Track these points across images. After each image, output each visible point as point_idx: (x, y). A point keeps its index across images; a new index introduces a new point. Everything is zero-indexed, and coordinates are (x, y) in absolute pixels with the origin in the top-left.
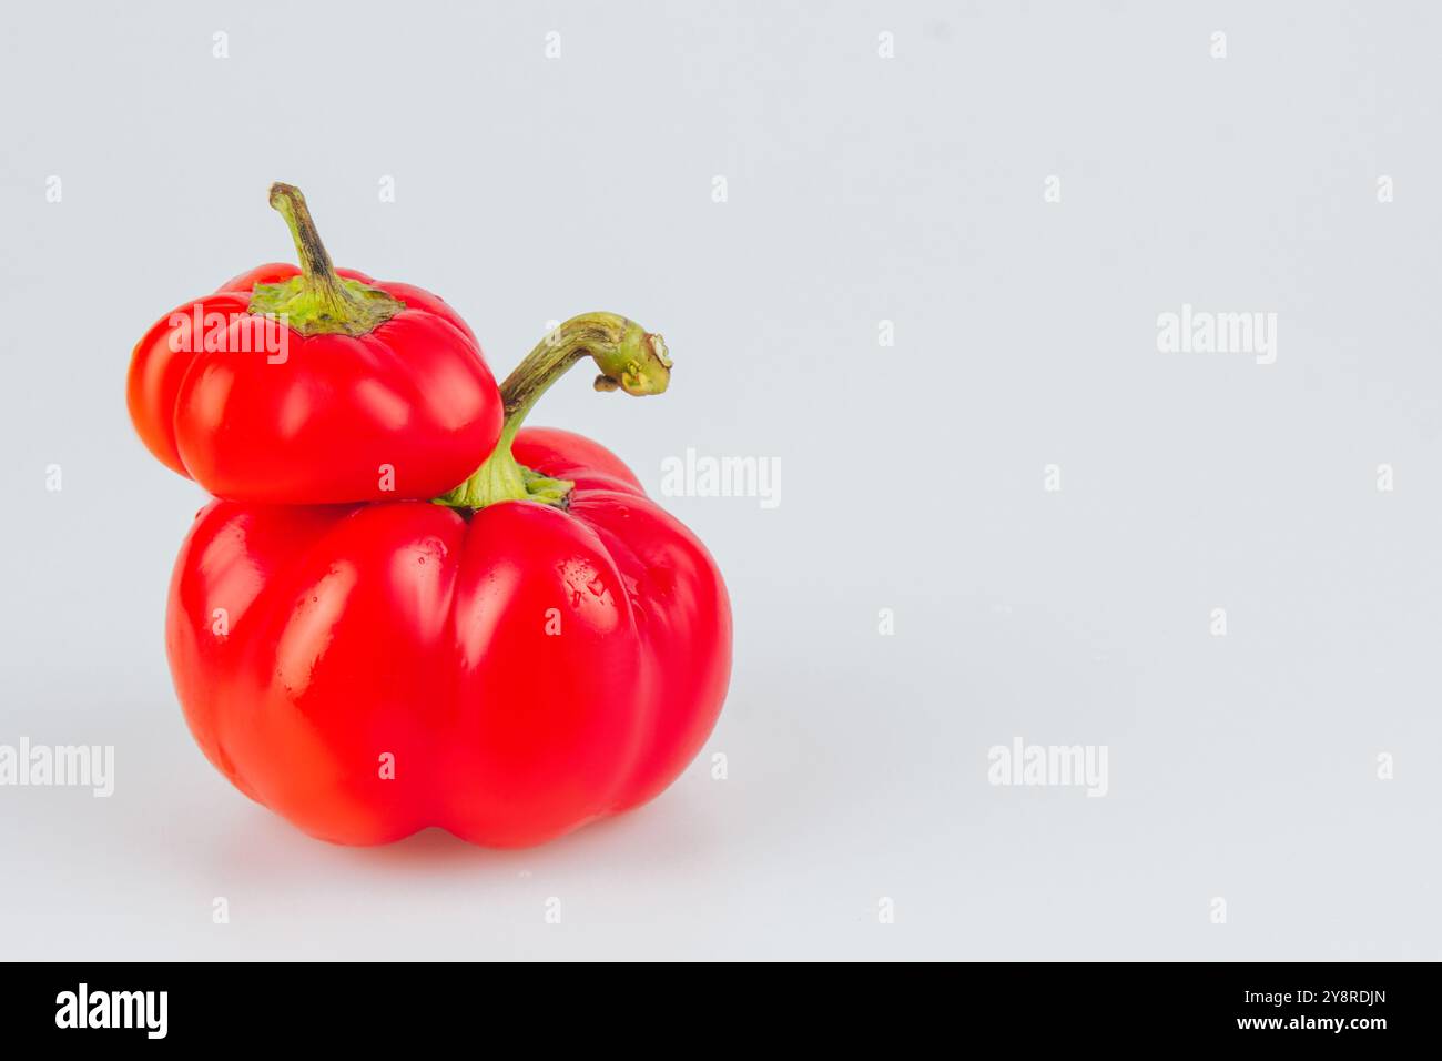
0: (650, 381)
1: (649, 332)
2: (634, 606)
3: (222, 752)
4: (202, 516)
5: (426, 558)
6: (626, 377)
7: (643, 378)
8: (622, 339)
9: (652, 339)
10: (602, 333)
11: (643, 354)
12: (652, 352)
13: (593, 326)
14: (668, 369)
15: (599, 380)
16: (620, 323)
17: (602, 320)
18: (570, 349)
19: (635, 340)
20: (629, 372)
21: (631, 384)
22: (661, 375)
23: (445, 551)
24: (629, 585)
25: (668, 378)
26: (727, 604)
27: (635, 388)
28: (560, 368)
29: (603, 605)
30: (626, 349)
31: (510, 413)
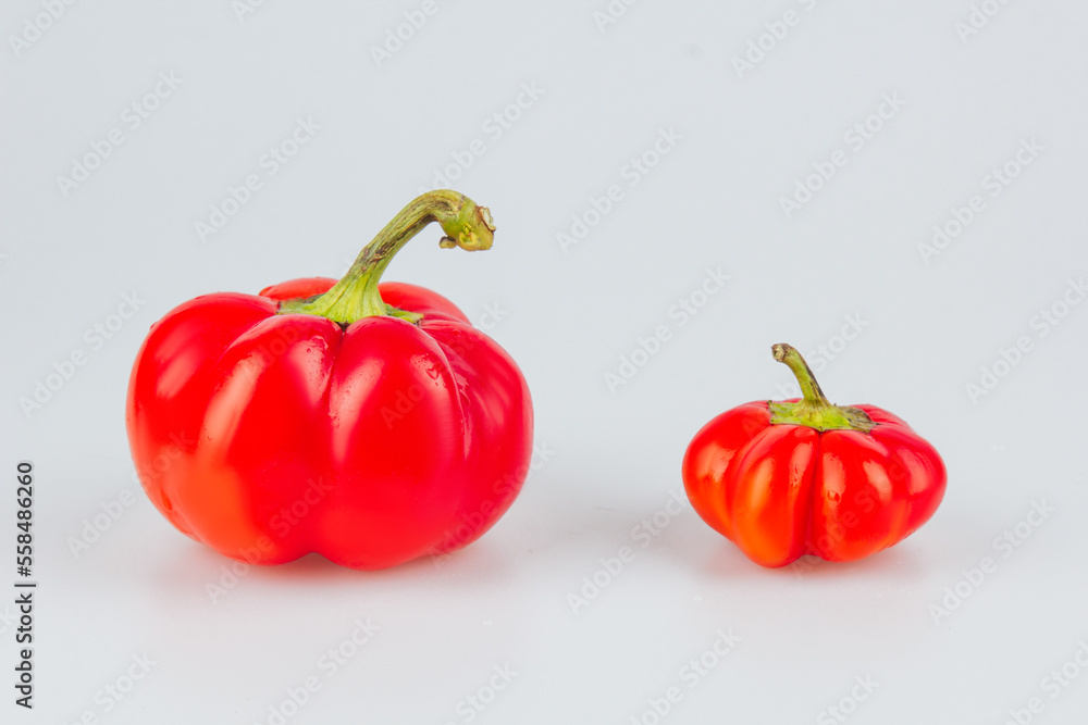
0: (479, 239)
1: (479, 205)
2: (461, 394)
3: (163, 493)
4: (155, 328)
5: (312, 349)
6: (462, 236)
7: (474, 236)
8: (460, 208)
9: (482, 210)
10: (446, 204)
11: (475, 220)
12: (481, 219)
13: (439, 199)
14: (492, 231)
15: (443, 239)
16: (458, 197)
17: (446, 195)
18: (422, 214)
19: (470, 210)
20: (464, 232)
21: (465, 240)
22: (487, 236)
23: (326, 346)
24: (459, 380)
25: (492, 238)
26: (530, 402)
27: (469, 244)
28: (415, 228)
29: (437, 386)
30: (462, 216)
31: (378, 260)
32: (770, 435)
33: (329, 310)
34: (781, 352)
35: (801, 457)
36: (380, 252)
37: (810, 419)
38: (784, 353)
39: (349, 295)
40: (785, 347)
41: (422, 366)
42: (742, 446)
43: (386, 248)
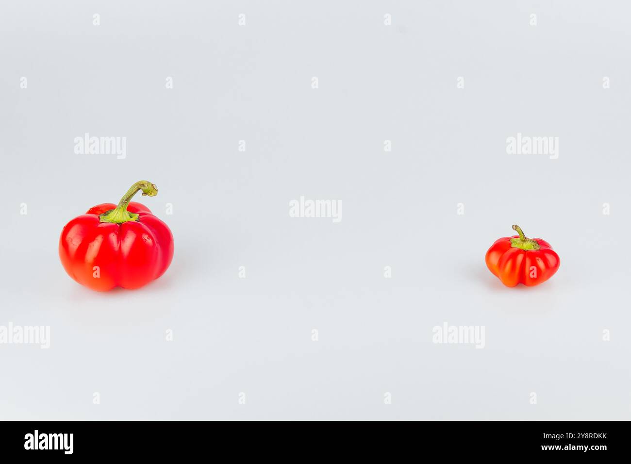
0: (154, 193)
1: (153, 184)
5: (114, 235)
6: (149, 193)
7: (152, 193)
8: (147, 186)
10: (143, 185)
11: (152, 188)
12: (154, 188)
13: (141, 183)
14: (157, 191)
15: (143, 194)
16: (147, 183)
17: (143, 182)
18: (137, 188)
19: (150, 186)
25: (157, 193)
27: (151, 195)
28: (135, 192)
29: (150, 241)
30: (148, 188)
31: (126, 203)
32: (511, 251)
33: (114, 218)
34: (514, 227)
35: (520, 258)
36: (126, 200)
37: (522, 246)
38: (516, 227)
39: (119, 213)
40: (516, 226)
41: (145, 237)
42: (503, 253)
43: (128, 198)
